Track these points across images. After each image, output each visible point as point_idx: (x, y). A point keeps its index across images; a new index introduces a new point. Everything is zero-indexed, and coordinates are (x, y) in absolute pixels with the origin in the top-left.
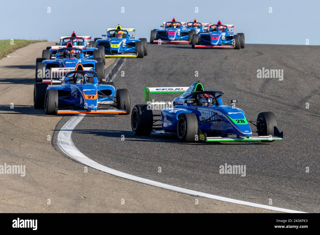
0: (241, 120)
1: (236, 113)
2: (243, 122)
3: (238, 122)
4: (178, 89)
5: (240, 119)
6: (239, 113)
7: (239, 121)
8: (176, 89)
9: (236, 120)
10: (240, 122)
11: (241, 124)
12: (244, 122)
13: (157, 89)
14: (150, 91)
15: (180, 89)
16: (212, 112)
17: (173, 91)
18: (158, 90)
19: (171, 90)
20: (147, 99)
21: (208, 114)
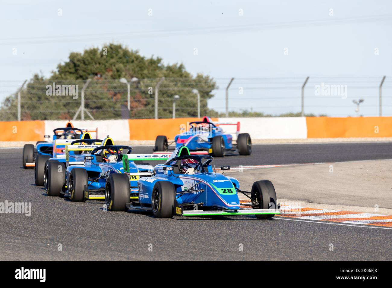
0: (228, 190)
1: (223, 181)
2: (230, 192)
3: (224, 192)
4: (165, 156)
5: (226, 189)
6: (226, 180)
7: (225, 190)
8: (162, 156)
9: (222, 190)
10: (227, 191)
11: (228, 194)
12: (232, 192)
13: (138, 156)
14: (129, 158)
15: (167, 156)
16: (195, 181)
17: (158, 158)
18: (140, 157)
19: (156, 157)
20: (126, 168)
21: (191, 183)
